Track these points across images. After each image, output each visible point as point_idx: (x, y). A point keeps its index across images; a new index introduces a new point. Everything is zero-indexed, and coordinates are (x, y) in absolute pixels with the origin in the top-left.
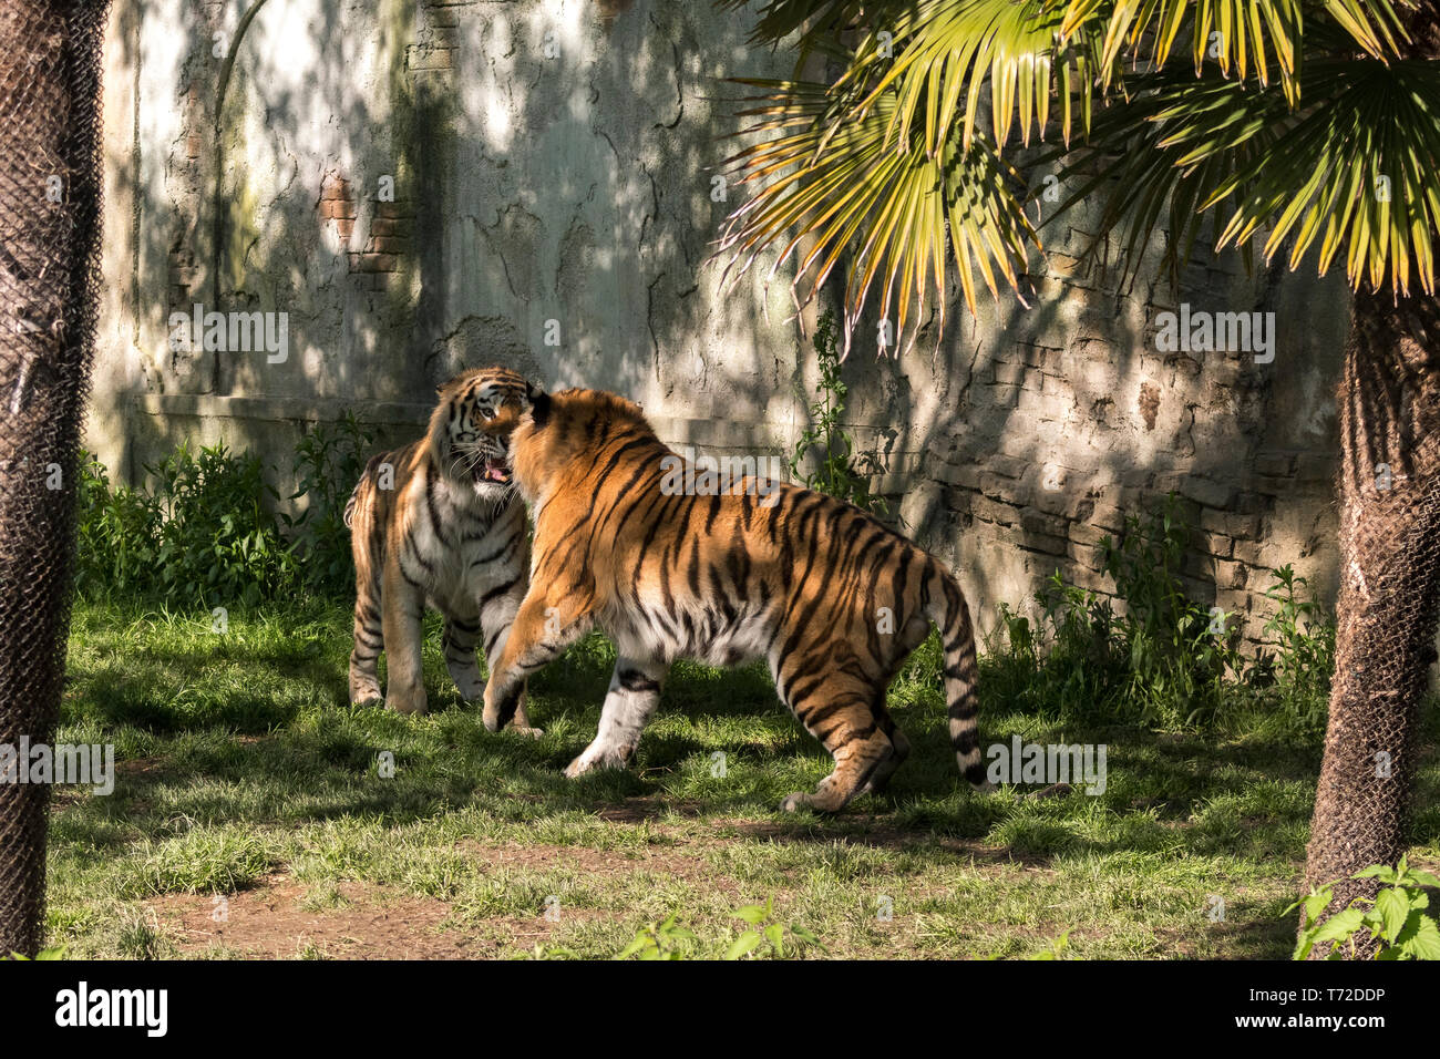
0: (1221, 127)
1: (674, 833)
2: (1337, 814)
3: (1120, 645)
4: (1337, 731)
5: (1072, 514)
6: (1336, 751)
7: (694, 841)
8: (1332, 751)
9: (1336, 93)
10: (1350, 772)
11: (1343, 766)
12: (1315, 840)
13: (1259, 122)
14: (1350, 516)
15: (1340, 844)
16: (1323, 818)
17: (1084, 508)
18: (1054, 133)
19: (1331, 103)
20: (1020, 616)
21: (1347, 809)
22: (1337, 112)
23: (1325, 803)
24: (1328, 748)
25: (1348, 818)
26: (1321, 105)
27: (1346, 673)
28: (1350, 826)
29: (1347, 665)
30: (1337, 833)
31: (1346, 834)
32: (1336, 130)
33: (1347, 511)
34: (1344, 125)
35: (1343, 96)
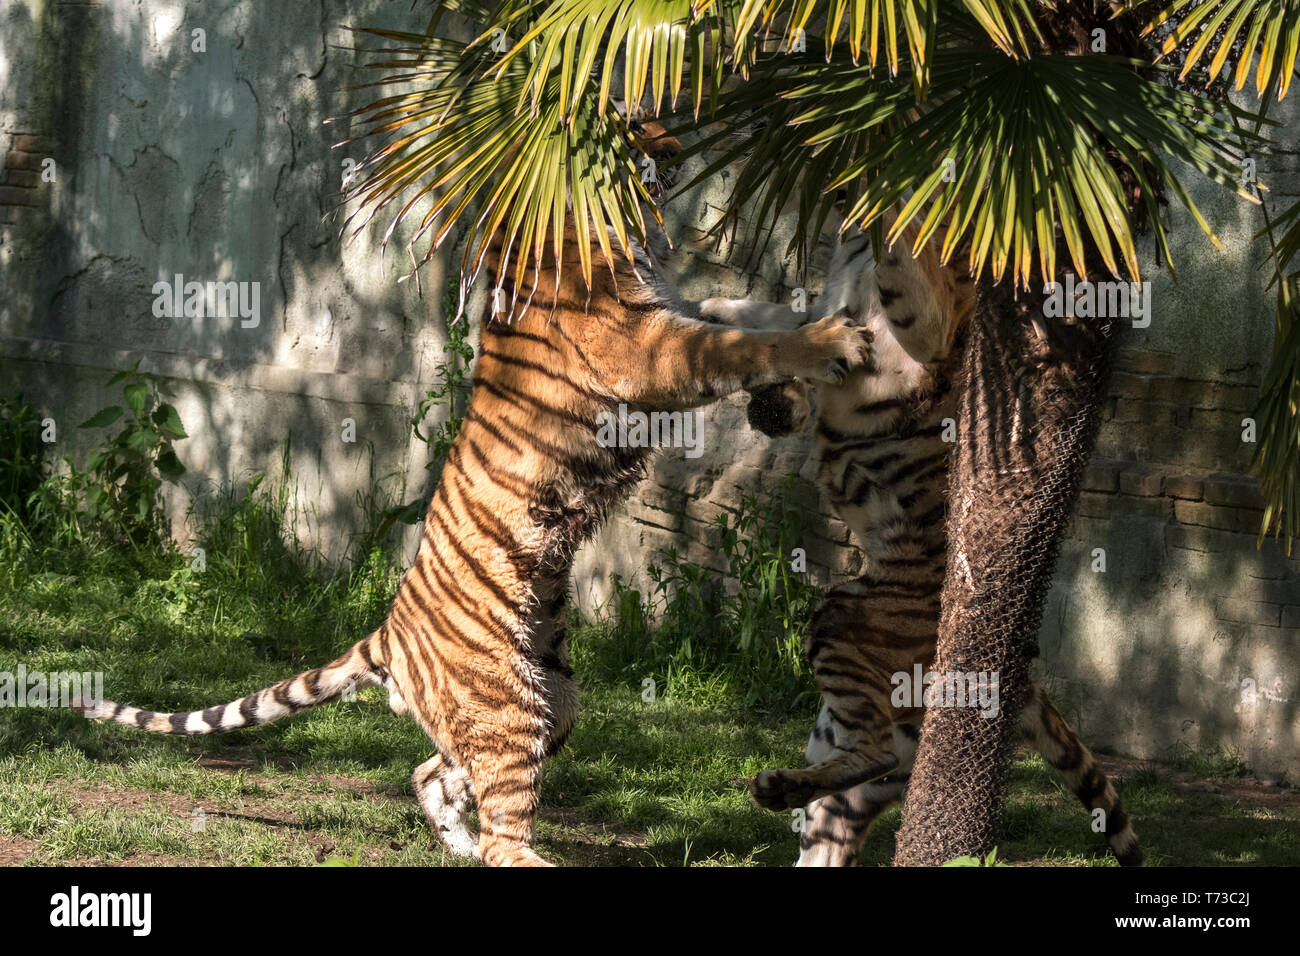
0: (852, 109)
1: (268, 785)
2: (929, 803)
3: (731, 624)
4: (934, 721)
5: (691, 491)
6: (932, 740)
7: (288, 794)
8: (928, 740)
9: (971, 83)
10: (944, 761)
11: (937, 756)
12: (905, 828)
13: (892, 107)
14: (960, 507)
15: (930, 834)
16: (915, 807)
17: (702, 484)
18: (686, 107)
19: (967, 92)
20: (633, 589)
21: (940, 799)
22: (971, 101)
23: (918, 792)
24: (924, 736)
25: (939, 808)
26: (957, 92)
27: (947, 663)
28: (942, 816)
29: (948, 655)
30: (928, 823)
31: (936, 824)
32: (969, 118)
33: (957, 501)
34: (977, 111)
35: (977, 87)
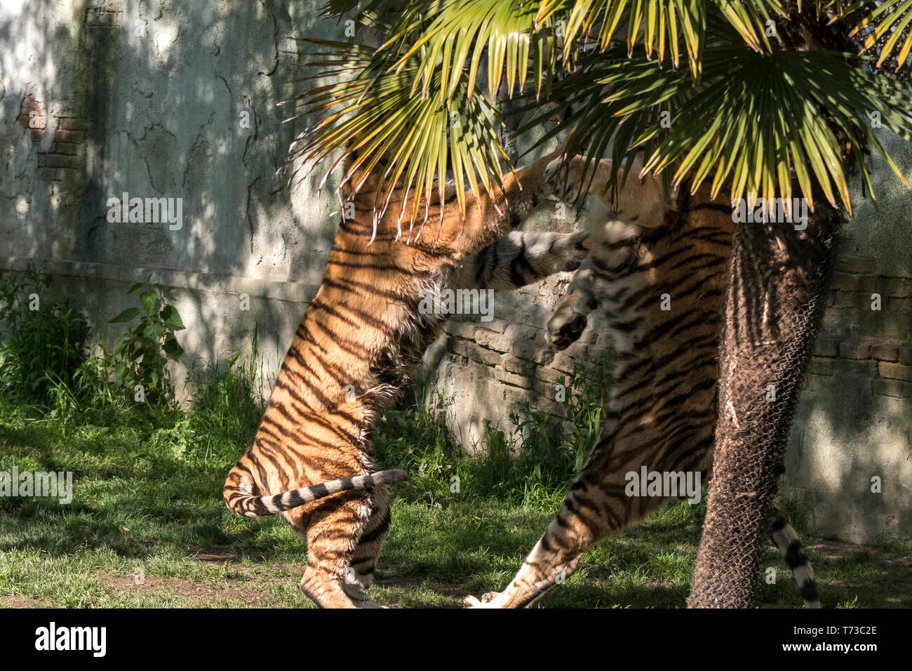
0: (647, 90)
1: (246, 572)
2: (710, 577)
3: (568, 453)
4: (712, 520)
5: (539, 361)
6: (711, 533)
7: (260, 578)
8: (708, 533)
9: (730, 71)
10: (719, 548)
11: (715, 544)
12: (693, 595)
13: (675, 89)
14: (728, 369)
15: (710, 599)
16: (699, 580)
17: (547, 356)
18: (531, 92)
19: (728, 77)
20: (499, 430)
21: (717, 574)
22: (730, 84)
23: (701, 569)
24: (705, 531)
25: (717, 581)
26: (721, 78)
27: (720, 479)
28: (718, 586)
29: (721, 473)
30: (709, 591)
31: (715, 592)
32: (729, 96)
33: (726, 365)
34: (735, 93)
35: (735, 73)
